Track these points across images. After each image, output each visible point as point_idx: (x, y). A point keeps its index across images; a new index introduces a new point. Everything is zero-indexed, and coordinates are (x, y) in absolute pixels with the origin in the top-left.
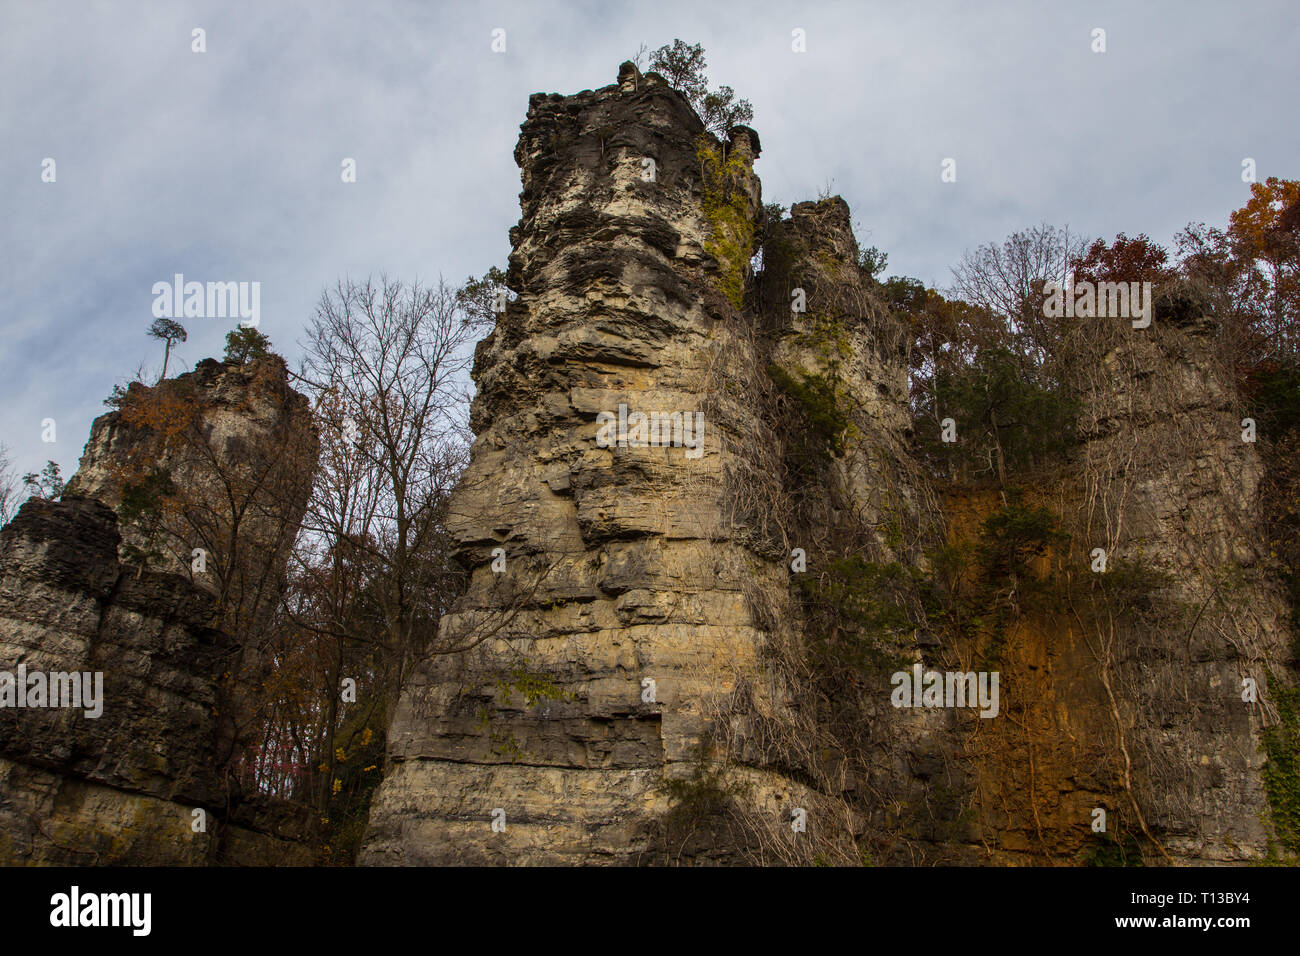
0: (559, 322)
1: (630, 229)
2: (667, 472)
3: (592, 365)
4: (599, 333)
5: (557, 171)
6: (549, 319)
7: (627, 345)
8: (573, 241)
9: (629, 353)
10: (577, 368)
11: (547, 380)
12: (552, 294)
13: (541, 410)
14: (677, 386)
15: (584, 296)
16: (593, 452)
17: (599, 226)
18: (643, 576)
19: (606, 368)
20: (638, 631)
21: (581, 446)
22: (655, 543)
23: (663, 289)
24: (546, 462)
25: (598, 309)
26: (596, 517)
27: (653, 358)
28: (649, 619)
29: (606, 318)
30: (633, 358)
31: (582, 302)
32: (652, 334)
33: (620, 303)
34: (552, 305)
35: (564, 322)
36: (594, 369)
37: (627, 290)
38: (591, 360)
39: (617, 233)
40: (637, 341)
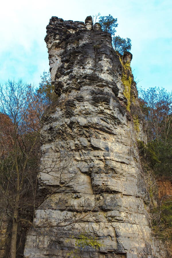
0: (87, 114)
1: (110, 85)
2: (121, 172)
3: (97, 130)
4: (101, 120)
5: (81, 56)
6: (84, 112)
7: (109, 126)
8: (89, 85)
9: (109, 129)
10: (92, 131)
11: (81, 133)
12: (86, 103)
13: (77, 142)
14: (122, 143)
15: (97, 107)
16: (97, 161)
17: (99, 82)
18: (117, 206)
19: (101, 132)
20: (115, 224)
21: (93, 158)
22: (119, 195)
23: (119, 109)
24: (78, 161)
25: (102, 112)
26: (101, 184)
27: (115, 131)
28: (118, 221)
29: (103, 116)
30: (109, 131)
31: (96, 109)
32: (115, 123)
33: (108, 112)
34: (86, 107)
35: (90, 114)
36: (98, 132)
37: (111, 108)
38: (97, 129)
39: (105, 86)
40: (111, 125)
